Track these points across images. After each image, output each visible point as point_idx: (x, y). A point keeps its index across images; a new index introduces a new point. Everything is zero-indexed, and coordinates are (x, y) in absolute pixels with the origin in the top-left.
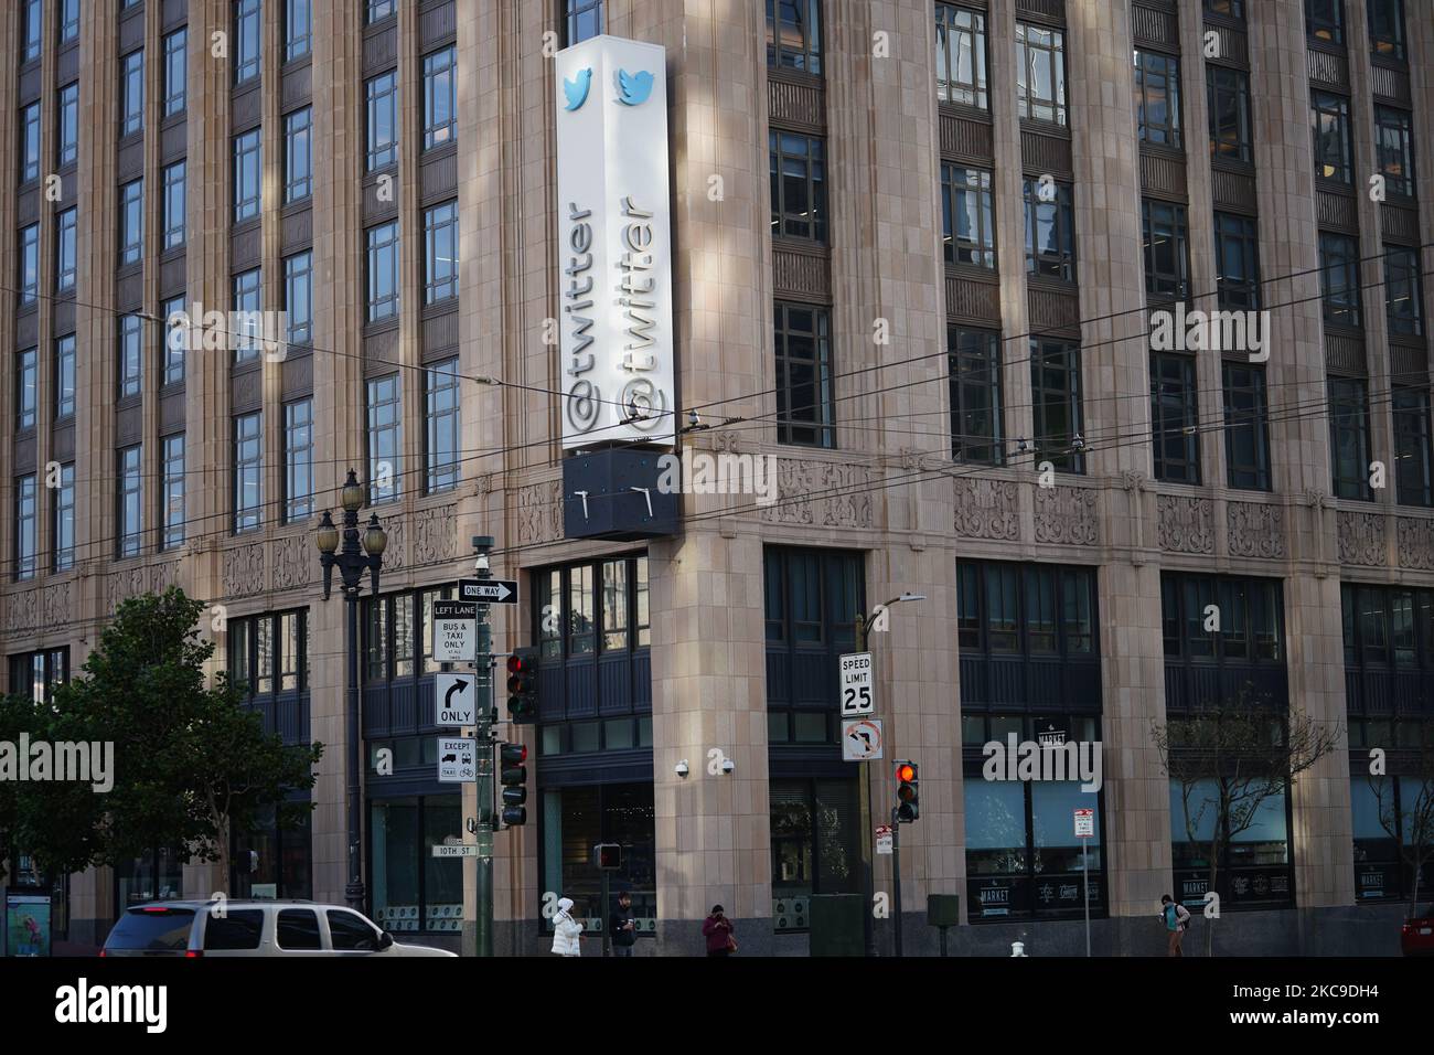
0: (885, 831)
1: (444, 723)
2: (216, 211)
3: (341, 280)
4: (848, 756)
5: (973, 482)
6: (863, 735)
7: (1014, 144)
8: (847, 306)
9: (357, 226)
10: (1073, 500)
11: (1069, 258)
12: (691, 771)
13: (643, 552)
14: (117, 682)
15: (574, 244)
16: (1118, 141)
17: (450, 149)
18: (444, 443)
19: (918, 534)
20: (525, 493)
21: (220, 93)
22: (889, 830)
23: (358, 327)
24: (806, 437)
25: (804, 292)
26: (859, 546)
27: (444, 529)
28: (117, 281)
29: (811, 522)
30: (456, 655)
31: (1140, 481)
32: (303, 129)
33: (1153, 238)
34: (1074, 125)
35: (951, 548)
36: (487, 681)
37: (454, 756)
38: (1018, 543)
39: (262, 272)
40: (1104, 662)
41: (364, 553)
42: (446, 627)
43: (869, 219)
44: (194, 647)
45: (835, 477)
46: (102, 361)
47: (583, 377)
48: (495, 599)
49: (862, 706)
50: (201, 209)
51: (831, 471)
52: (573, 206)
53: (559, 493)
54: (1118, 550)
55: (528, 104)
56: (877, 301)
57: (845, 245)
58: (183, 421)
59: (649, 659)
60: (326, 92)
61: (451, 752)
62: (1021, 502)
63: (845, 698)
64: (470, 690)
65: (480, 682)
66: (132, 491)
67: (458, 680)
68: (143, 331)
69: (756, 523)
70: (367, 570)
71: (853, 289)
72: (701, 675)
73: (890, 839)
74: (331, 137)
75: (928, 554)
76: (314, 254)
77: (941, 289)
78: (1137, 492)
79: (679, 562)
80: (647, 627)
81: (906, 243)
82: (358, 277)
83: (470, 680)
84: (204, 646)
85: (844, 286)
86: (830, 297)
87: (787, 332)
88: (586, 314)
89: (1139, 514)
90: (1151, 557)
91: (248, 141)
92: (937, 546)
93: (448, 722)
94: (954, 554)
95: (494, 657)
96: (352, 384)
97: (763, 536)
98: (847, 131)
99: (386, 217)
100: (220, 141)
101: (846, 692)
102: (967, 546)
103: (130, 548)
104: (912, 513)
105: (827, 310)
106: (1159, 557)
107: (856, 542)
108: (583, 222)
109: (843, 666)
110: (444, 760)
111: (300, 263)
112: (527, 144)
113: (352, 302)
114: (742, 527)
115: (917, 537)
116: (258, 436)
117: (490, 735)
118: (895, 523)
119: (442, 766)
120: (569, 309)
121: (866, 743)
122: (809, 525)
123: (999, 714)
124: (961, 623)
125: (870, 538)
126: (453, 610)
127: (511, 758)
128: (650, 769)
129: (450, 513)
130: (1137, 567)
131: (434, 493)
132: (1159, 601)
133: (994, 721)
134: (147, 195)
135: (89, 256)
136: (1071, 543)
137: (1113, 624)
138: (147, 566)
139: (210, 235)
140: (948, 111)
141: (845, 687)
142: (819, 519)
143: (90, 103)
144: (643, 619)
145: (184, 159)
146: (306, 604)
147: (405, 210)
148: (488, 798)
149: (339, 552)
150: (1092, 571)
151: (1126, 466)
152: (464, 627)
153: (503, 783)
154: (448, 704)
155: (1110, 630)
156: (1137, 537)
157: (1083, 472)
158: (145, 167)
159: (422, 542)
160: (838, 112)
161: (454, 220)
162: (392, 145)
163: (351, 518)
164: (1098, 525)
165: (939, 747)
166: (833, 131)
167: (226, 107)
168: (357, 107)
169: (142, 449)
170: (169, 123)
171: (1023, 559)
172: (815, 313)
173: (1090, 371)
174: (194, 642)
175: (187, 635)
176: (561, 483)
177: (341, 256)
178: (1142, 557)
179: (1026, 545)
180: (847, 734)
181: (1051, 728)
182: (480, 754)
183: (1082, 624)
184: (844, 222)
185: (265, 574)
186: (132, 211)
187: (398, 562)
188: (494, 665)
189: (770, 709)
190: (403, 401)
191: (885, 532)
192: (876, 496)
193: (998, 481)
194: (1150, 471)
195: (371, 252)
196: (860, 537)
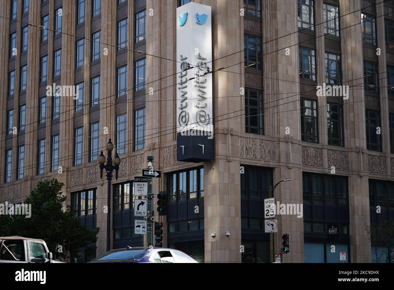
0: (278, 256)
1: (137, 215)
2: (70, 64)
3: (109, 84)
4: (266, 231)
5: (308, 148)
6: (271, 224)
7: (322, 42)
8: (268, 90)
9: (114, 67)
10: (340, 155)
11: (340, 78)
12: (216, 236)
13: (202, 167)
14: (35, 207)
15: (182, 68)
16: (356, 42)
17: (144, 42)
18: (140, 134)
19: (290, 163)
20: (165, 149)
21: (72, 27)
22: (279, 256)
23: (114, 99)
24: (254, 131)
25: (255, 85)
26: (271, 166)
27: (140, 161)
28: (39, 87)
29: (256, 158)
30: (141, 194)
31: (362, 150)
32: (98, 38)
33: (367, 74)
34: (342, 36)
35: (301, 168)
36: (151, 202)
37: (140, 226)
38: (322, 168)
39: (84, 83)
40: (350, 207)
41: (113, 165)
42: (138, 185)
43: (276, 63)
44: (60, 197)
45: (264, 144)
46: (34, 113)
47: (184, 110)
48: (154, 176)
49: (271, 215)
50: (66, 64)
51: (262, 142)
52: (181, 56)
53: (176, 149)
54: (354, 171)
55: (168, 27)
56: (278, 89)
57: (268, 71)
58: (59, 131)
59: (204, 201)
60: (105, 26)
61: (139, 224)
62: (324, 155)
63: (266, 213)
64: (145, 205)
65: (148, 202)
66: (42, 153)
67: (141, 202)
68: (47, 103)
69: (238, 157)
70: (114, 170)
71: (270, 85)
72: (220, 205)
73: (280, 258)
74: (107, 39)
75: (293, 170)
76: (101, 76)
77: (298, 86)
78: (361, 153)
79: (213, 169)
80: (203, 191)
81: (287, 71)
82: (114, 83)
83: (146, 202)
84: (63, 197)
85: (267, 84)
86: (263, 87)
87: (249, 98)
88: (185, 90)
89: (362, 160)
90: (365, 174)
91: (81, 42)
92: (296, 167)
93: (138, 215)
94: (302, 170)
95: (153, 195)
96: (112, 117)
97: (240, 162)
98: (269, 36)
99: (123, 64)
100: (72, 42)
101: (266, 211)
102: (306, 168)
103: (41, 172)
104: (288, 156)
105: (262, 91)
106: (368, 174)
107: (270, 165)
108: (184, 61)
109: (265, 202)
110: (136, 227)
111: (96, 80)
112: (168, 39)
113: (112, 91)
114: (234, 159)
115: (290, 164)
116: (82, 135)
117: (151, 219)
118: (283, 159)
119: (136, 229)
120: (179, 89)
121: (273, 227)
122: (255, 159)
123: (316, 222)
124: (304, 193)
125: (274, 164)
126: (140, 179)
127: (158, 227)
128: (203, 236)
129: (142, 156)
130: (361, 177)
131: (137, 150)
132: (368, 188)
133: (314, 225)
134: (49, 60)
135: (31, 80)
136: (339, 169)
137: (353, 195)
138: (46, 177)
139: (68, 72)
140: (301, 31)
141: (266, 209)
142: (259, 157)
143: (32, 32)
144: (202, 189)
145: (61, 49)
146: (96, 187)
147: (129, 62)
148: (150, 239)
149: (105, 164)
150: (346, 178)
151: (357, 145)
152: (144, 185)
153: (155, 235)
154: (138, 209)
155: (352, 197)
156: (361, 168)
157: (344, 146)
158: (49, 51)
159: (133, 166)
160: (266, 29)
161: (145, 64)
162: (126, 42)
163: (110, 154)
164: (348, 163)
165: (296, 232)
166: (264, 35)
167: (74, 32)
168: (115, 30)
169: (46, 140)
170: (56, 37)
171: (324, 173)
172: (258, 92)
173: (346, 115)
174: (60, 196)
175: (58, 194)
176: (176, 145)
177: (109, 77)
178: (363, 174)
179: (325, 169)
180: (266, 224)
181: (333, 227)
182: (148, 225)
183: (343, 195)
184: (267, 64)
185: (83, 178)
186: (44, 65)
187: (125, 173)
188: (153, 197)
189: (242, 217)
190: (128, 122)
191: (279, 162)
192: (277, 151)
193: (316, 148)
194: (365, 147)
195: (119, 76)
196: (271, 163)
